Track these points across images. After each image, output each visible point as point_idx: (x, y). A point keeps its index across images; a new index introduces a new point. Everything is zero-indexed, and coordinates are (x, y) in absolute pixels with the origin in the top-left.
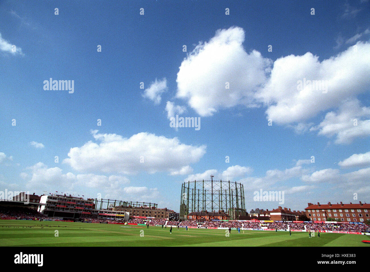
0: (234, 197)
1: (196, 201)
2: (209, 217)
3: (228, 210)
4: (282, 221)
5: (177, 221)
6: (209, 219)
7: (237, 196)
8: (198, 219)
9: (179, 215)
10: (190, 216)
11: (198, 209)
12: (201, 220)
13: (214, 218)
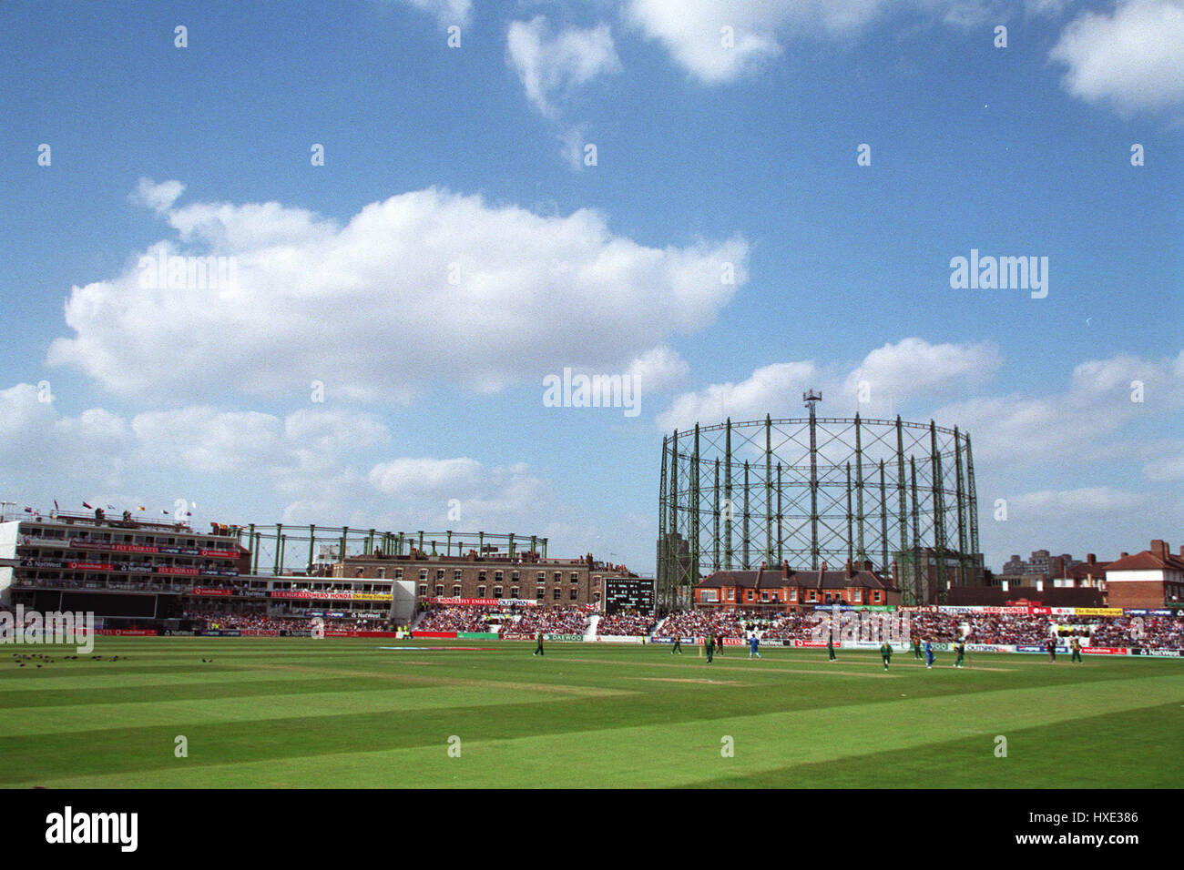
0: (921, 495)
1: (735, 520)
2: (799, 594)
3: (891, 559)
4: (1168, 612)
5: (645, 613)
6: (801, 601)
7: (937, 490)
8: (745, 604)
9: (651, 587)
10: (706, 591)
11: (747, 557)
12: (758, 609)
13: (824, 597)
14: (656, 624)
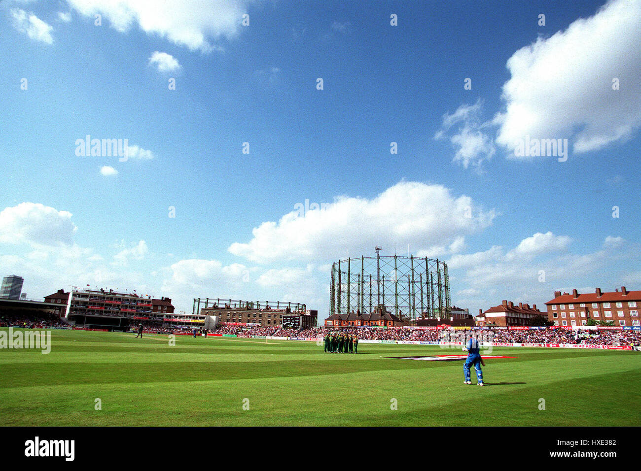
0: (435, 286)
4: (488, 328)
7: (439, 285)
9: (299, 319)
13: (371, 324)
14: (299, 333)
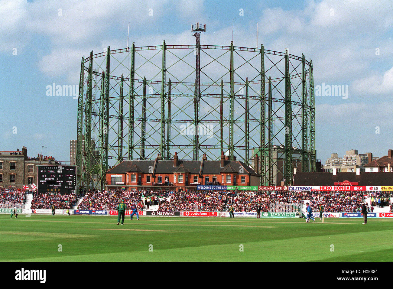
1: (136, 122)
2: (185, 178)
3: (251, 153)
5: (69, 192)
6: (187, 183)
7: (288, 102)
8: (144, 186)
9: (73, 173)
10: (115, 176)
11: (143, 152)
12: (155, 189)
13: (204, 179)
14: (77, 201)
